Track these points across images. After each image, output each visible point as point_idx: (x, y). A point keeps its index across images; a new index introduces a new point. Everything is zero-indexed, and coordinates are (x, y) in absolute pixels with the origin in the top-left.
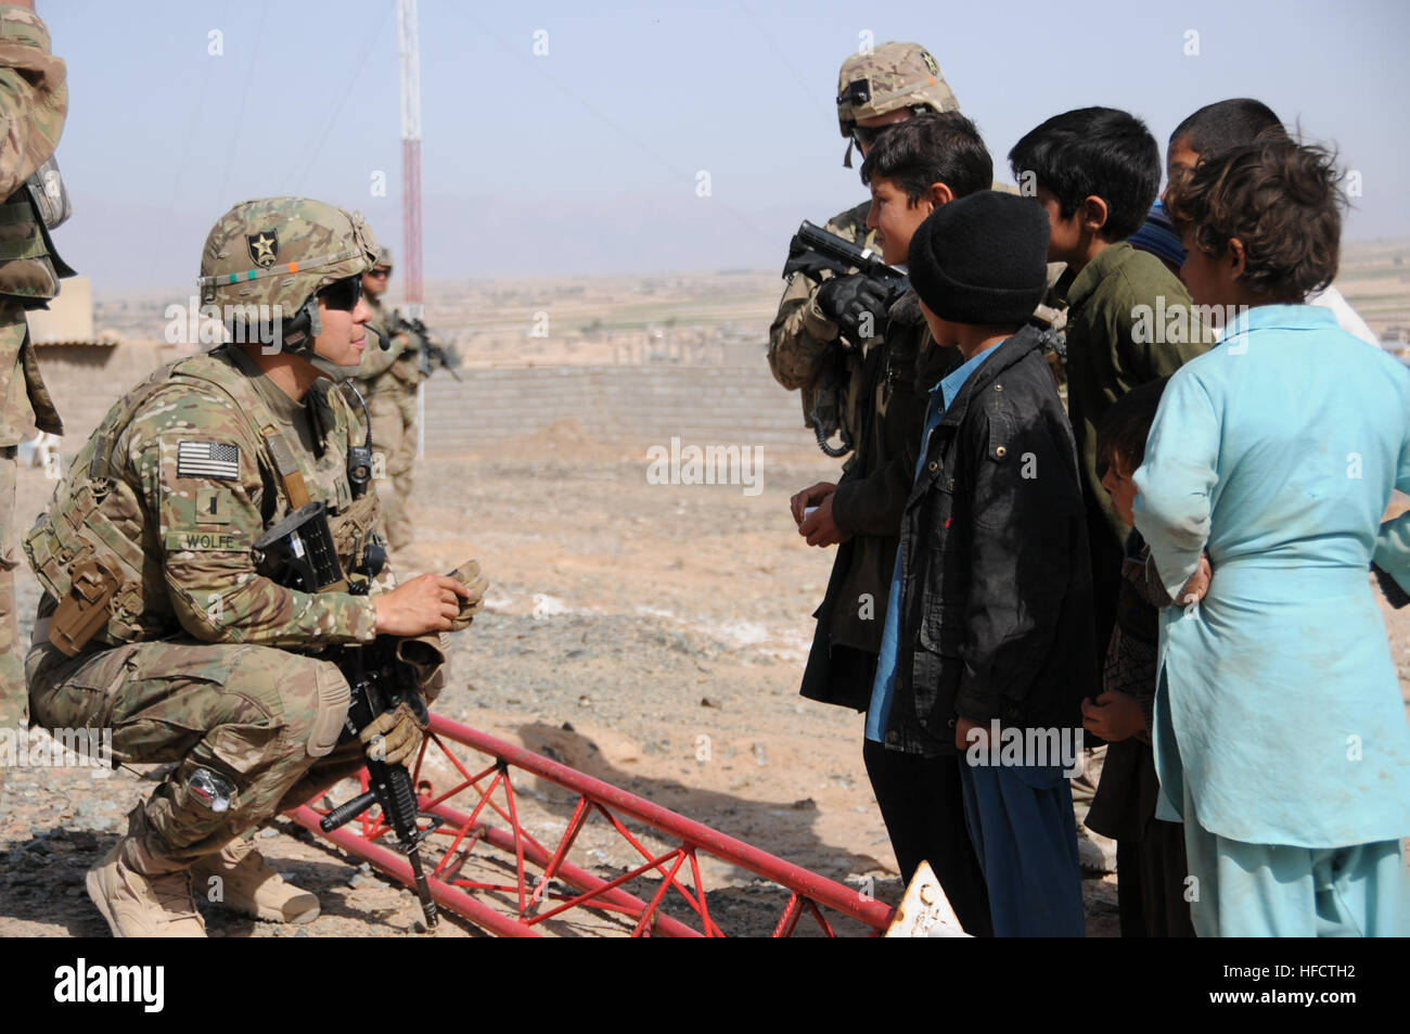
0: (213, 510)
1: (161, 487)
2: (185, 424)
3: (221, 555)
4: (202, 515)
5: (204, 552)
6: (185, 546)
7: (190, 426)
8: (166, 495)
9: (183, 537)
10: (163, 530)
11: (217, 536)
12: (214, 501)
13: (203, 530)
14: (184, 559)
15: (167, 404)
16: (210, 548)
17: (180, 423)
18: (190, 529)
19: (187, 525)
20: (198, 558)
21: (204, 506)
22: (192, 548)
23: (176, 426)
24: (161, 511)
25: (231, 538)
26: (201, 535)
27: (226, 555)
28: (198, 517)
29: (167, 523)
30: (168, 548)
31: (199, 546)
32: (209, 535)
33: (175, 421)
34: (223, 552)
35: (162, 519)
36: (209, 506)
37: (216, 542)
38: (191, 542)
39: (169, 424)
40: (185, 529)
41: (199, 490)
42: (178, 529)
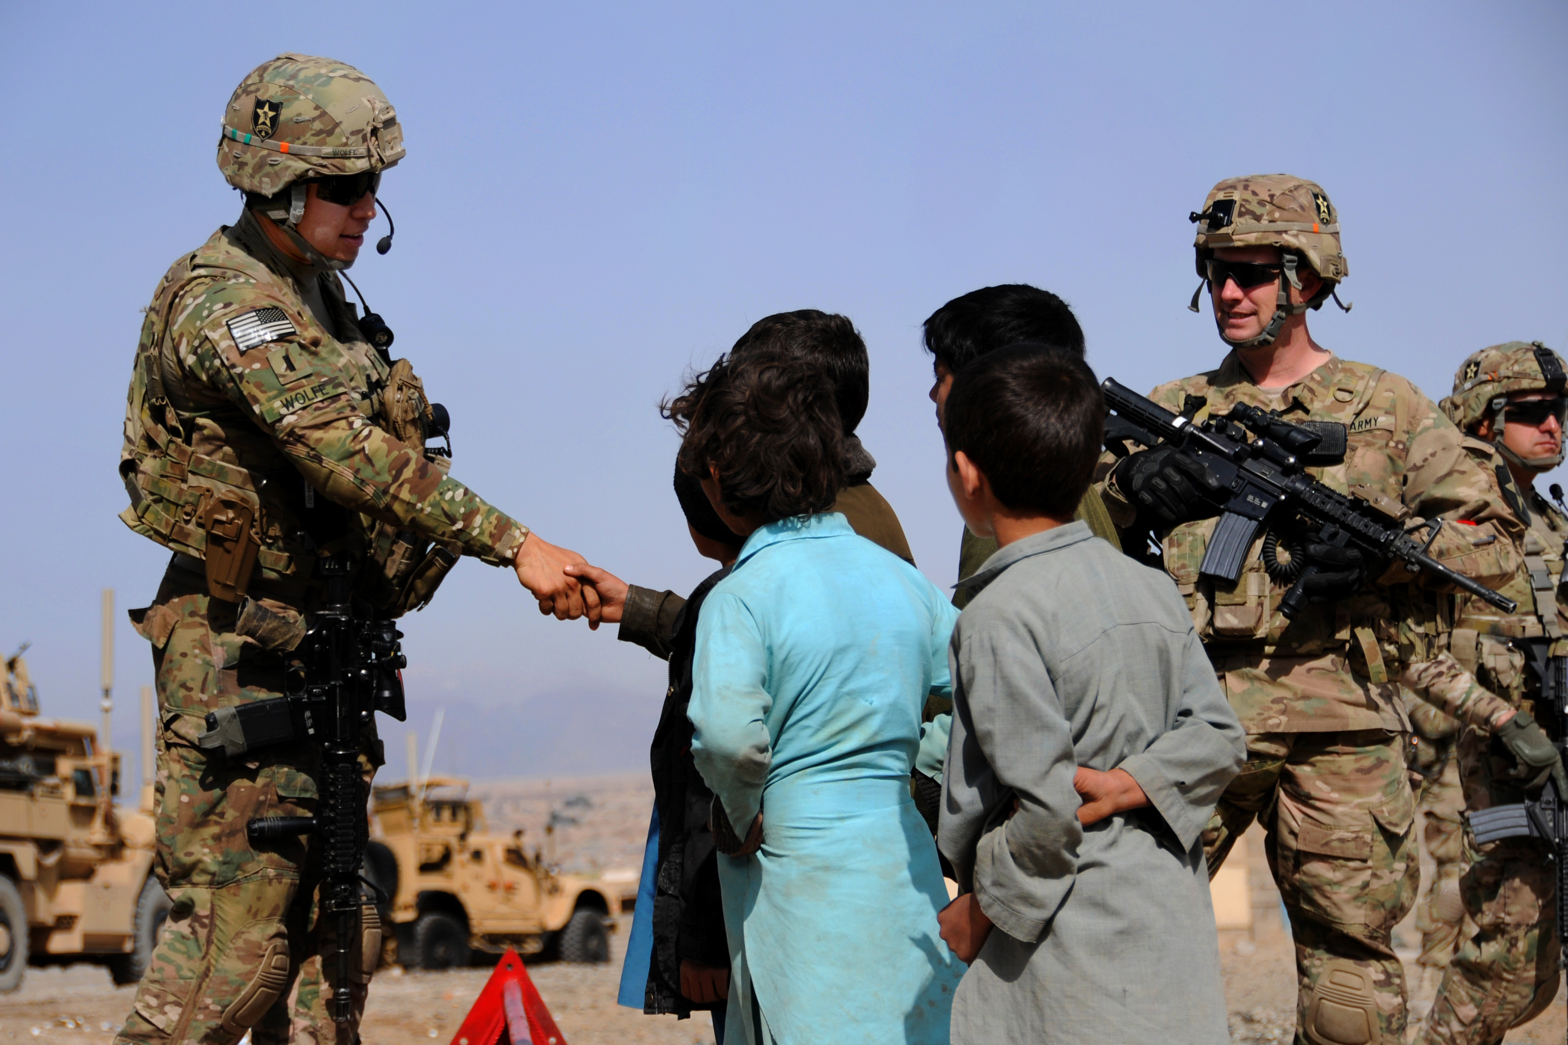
0: (291, 367)
1: (233, 371)
2: (221, 305)
3: (320, 405)
4: (283, 376)
5: (304, 408)
6: (284, 411)
7: (226, 305)
8: (241, 376)
9: (277, 404)
10: (256, 409)
11: (308, 390)
12: (287, 359)
13: (291, 390)
14: (289, 424)
15: (195, 298)
16: (308, 403)
17: (215, 308)
18: (281, 393)
19: (274, 393)
20: (300, 417)
21: (280, 367)
22: (291, 410)
23: (214, 311)
24: (245, 393)
25: (321, 388)
26: (293, 394)
27: (326, 403)
28: (281, 379)
29: (257, 401)
30: (269, 421)
31: (297, 405)
32: (301, 391)
33: (210, 309)
34: (322, 401)
35: (250, 400)
36: (285, 365)
37: (311, 395)
38: (288, 404)
39: (205, 313)
40: (275, 397)
41: (269, 355)
42: (270, 399)
